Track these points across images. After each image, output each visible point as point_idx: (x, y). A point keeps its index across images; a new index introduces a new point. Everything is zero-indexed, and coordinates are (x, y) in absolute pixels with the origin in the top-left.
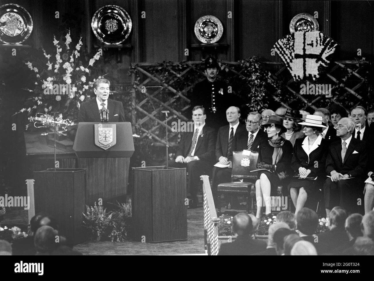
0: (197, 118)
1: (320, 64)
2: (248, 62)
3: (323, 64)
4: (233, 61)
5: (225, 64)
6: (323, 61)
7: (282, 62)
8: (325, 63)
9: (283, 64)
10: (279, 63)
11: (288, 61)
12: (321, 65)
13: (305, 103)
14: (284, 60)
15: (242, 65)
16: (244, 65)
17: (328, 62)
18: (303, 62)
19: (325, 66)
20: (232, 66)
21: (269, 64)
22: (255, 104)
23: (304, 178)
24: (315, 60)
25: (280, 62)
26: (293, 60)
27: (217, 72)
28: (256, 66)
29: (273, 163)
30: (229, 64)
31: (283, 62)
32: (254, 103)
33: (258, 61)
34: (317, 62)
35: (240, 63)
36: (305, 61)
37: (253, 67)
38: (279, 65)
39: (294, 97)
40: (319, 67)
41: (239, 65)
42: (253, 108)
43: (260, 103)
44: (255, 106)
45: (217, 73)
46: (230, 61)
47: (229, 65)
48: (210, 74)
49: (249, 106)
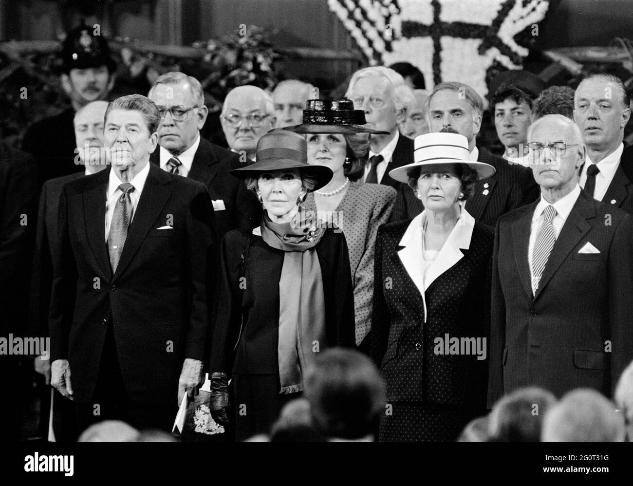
1: (495, 60)
2: (231, 46)
3: (505, 61)
4: (176, 44)
5: (144, 54)
6: (505, 50)
7: (356, 52)
8: (512, 56)
9: (359, 57)
10: (347, 55)
11: (379, 46)
12: (497, 65)
14: (363, 43)
15: (208, 58)
16: (216, 61)
17: (523, 52)
18: (431, 50)
19: (511, 66)
20: (172, 61)
21: (310, 59)
24: (477, 42)
25: (349, 51)
26: (395, 45)
27: (109, 81)
28: (259, 64)
30: (163, 55)
31: (360, 49)
33: (269, 46)
34: (482, 50)
35: (203, 50)
36: (438, 48)
37: (249, 66)
38: (345, 60)
40: (489, 70)
41: (199, 60)
45: (111, 86)
46: (165, 41)
47: (160, 59)
48: (85, 90)
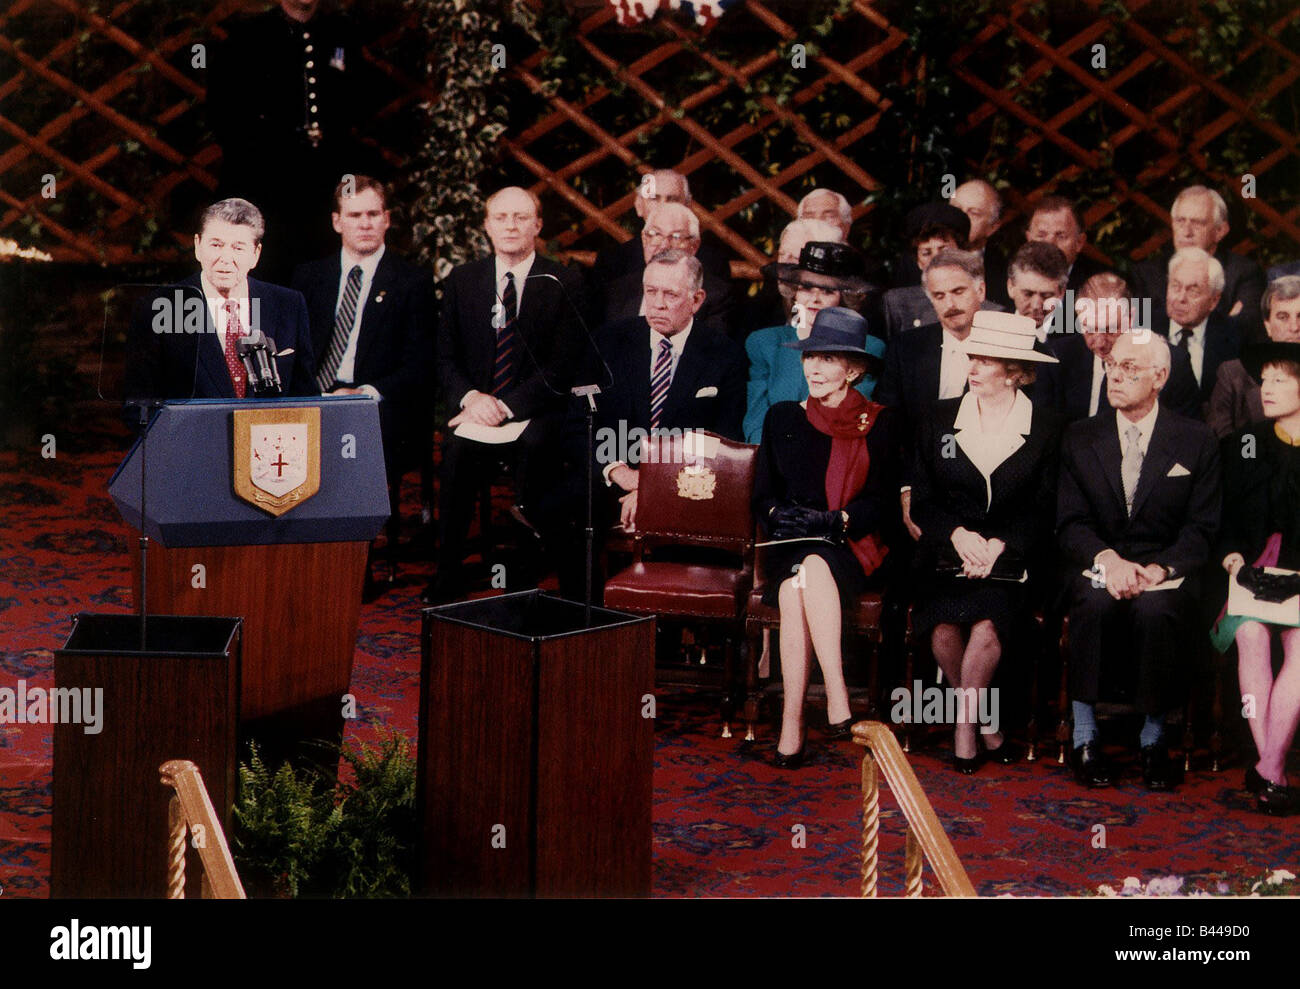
0: (362, 228)
13: (655, 110)
22: (455, 105)
23: (980, 577)
29: (833, 502)
32: (453, 102)
39: (612, 83)
42: (450, 123)
43: (474, 102)
44: (455, 114)
49: (430, 113)
